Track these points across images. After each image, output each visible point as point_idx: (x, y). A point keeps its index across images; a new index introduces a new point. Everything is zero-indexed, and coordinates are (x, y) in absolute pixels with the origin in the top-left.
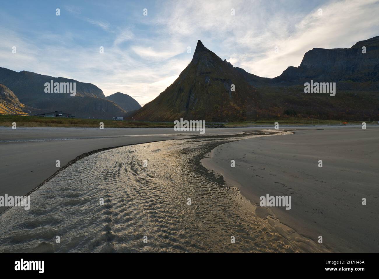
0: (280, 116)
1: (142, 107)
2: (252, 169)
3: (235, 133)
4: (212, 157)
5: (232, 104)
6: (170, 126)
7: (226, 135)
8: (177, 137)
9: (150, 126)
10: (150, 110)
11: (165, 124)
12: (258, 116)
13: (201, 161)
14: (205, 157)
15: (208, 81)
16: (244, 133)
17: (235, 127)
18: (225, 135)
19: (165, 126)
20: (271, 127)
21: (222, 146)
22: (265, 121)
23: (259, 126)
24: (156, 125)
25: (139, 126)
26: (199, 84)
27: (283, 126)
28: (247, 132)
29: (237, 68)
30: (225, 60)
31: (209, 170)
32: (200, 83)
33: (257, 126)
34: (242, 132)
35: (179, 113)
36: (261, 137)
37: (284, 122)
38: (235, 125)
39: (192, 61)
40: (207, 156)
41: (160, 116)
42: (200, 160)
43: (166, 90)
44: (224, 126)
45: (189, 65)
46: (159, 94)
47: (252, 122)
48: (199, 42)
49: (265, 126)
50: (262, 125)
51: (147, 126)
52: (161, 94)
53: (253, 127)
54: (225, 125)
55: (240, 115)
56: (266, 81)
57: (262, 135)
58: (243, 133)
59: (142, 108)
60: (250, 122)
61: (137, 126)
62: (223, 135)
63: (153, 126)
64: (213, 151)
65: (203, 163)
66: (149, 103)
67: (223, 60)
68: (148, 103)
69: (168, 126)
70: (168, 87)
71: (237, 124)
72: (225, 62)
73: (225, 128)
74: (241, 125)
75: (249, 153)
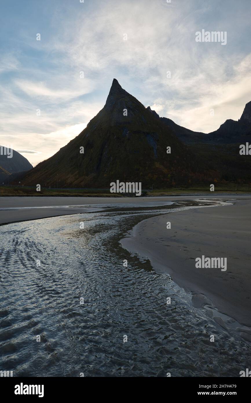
0: (217, 181)
1: (34, 167)
2: (184, 250)
3: (163, 204)
4: (134, 236)
5: (157, 165)
6: (75, 194)
7: (151, 206)
8: (86, 209)
9: (45, 194)
10: (46, 171)
11: (68, 192)
12: (190, 181)
13: (120, 242)
14: (125, 236)
15: (126, 133)
16: (174, 204)
17: (161, 196)
18: (149, 206)
19: (67, 194)
20: (206, 195)
21: (146, 222)
22: (199, 188)
23: (192, 194)
24: (54, 193)
25: (29, 194)
26: (115, 138)
27: (221, 195)
28: (177, 203)
29: (164, 118)
30: (149, 108)
31: (131, 253)
32: (115, 136)
33: (190, 194)
34: (170, 202)
35: (87, 176)
36: (195, 209)
37: (221, 189)
38: (162, 193)
39: (105, 106)
40: (128, 236)
41: (60, 180)
42: (120, 240)
43: (69, 144)
44: (147, 195)
45: (101, 112)
46: (59, 150)
47: (184, 190)
48: (115, 82)
49: (199, 194)
50: (196, 194)
51: (41, 195)
52: (61, 149)
53: (185, 196)
54: (149, 193)
55: (169, 180)
56: (200, 136)
57: (196, 206)
58: (172, 203)
59: (33, 169)
60: (180, 188)
61: (26, 194)
62: (147, 206)
63: (50, 194)
64: (135, 228)
65: (124, 243)
66: (45, 161)
67: (146, 107)
68: (43, 162)
69: (71, 194)
70: (72, 139)
71: (164, 192)
72: (149, 110)
73: (149, 196)
74: (169, 193)
75: (181, 230)
